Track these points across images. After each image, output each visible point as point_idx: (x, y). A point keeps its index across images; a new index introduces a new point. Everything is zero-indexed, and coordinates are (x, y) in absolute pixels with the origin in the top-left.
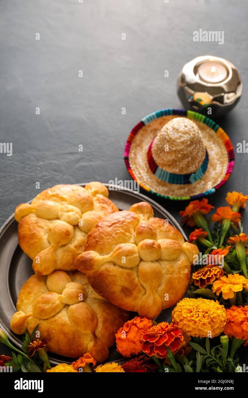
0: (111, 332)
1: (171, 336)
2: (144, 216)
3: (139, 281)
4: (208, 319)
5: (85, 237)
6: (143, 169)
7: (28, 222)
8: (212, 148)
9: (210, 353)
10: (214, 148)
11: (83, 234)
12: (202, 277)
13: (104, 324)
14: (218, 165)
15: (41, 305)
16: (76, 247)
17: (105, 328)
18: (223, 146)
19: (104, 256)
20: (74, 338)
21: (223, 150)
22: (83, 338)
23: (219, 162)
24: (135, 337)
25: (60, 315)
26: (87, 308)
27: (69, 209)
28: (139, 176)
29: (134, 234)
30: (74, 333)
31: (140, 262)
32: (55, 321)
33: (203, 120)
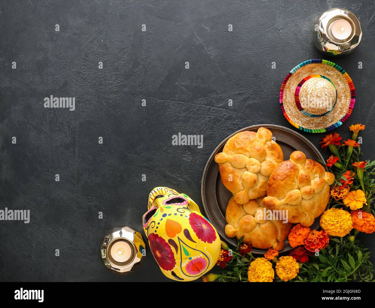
0: (285, 234)
1: (323, 243)
2: (301, 165)
3: (302, 210)
4: (343, 230)
5: (264, 179)
6: (292, 106)
7: (227, 171)
8: (339, 84)
9: (343, 242)
10: (340, 84)
11: (263, 177)
12: (337, 195)
13: (281, 232)
14: (343, 97)
15: (244, 227)
16: (260, 187)
17: (282, 233)
18: (347, 84)
19: (280, 200)
20: (265, 242)
21: (346, 87)
22: (270, 242)
23: (343, 95)
24: (301, 240)
25: (255, 230)
26: (272, 227)
27: (253, 164)
28: (289, 112)
29: (297, 181)
30: (265, 240)
31: (302, 200)
32: (253, 233)
33: (333, 66)
